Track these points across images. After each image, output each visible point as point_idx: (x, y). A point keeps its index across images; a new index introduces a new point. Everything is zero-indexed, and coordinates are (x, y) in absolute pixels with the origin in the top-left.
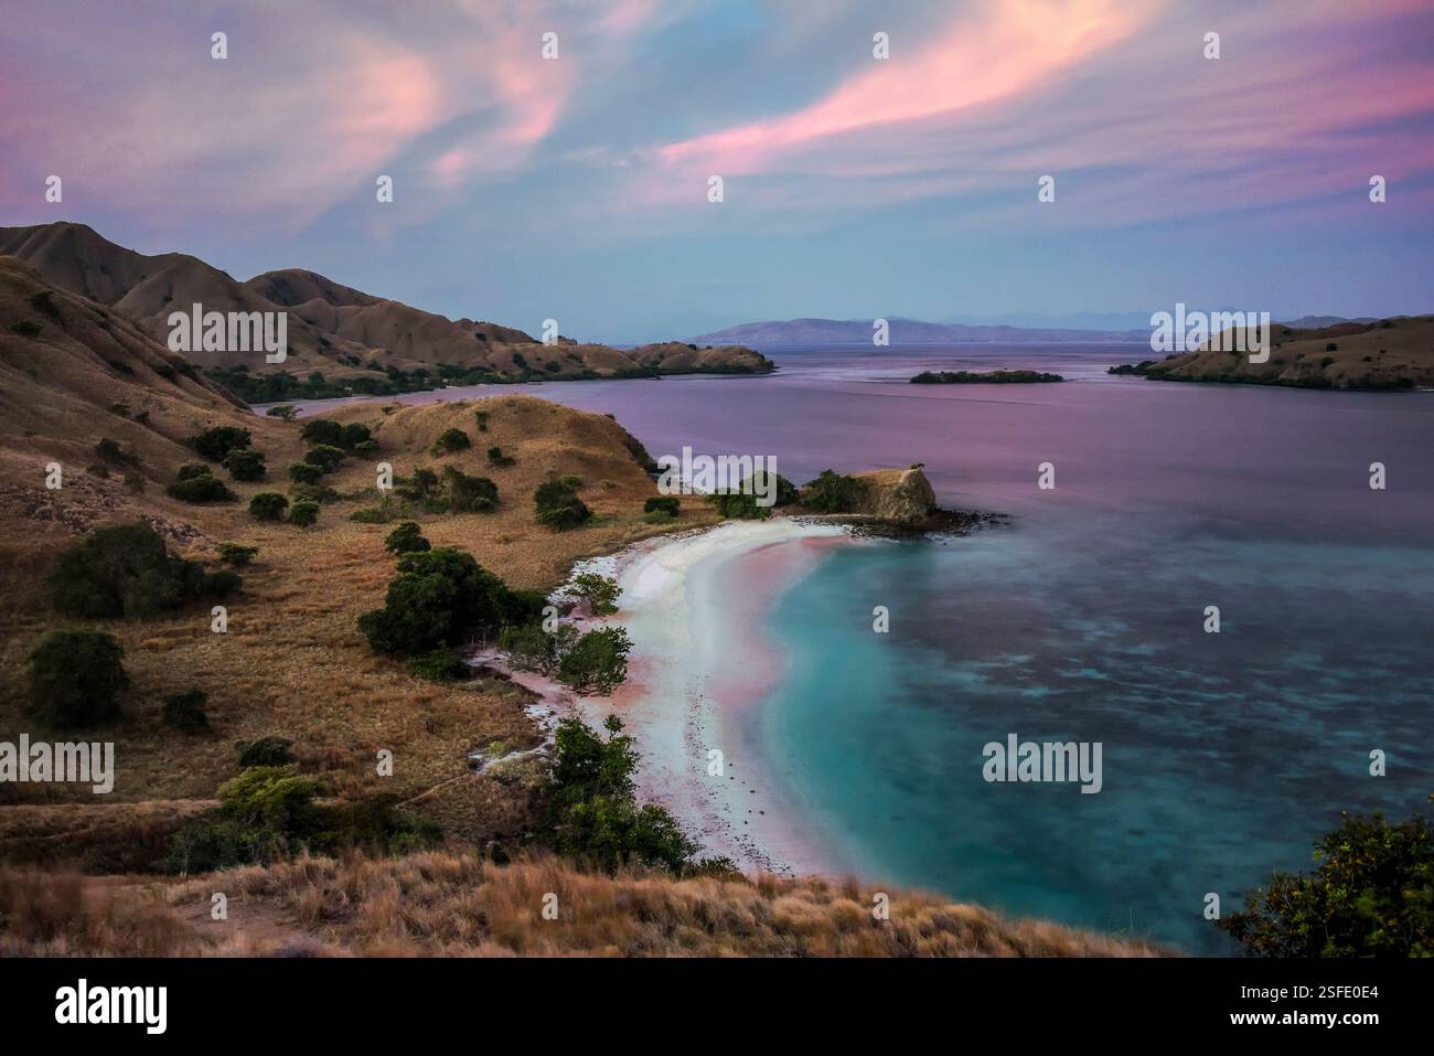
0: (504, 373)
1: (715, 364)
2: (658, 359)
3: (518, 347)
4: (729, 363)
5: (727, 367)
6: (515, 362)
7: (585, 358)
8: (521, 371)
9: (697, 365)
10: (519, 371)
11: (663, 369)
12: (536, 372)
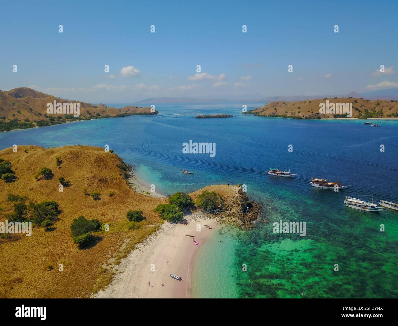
0: (84, 117)
1: (143, 112)
2: (127, 111)
3: (88, 109)
4: (147, 112)
5: (146, 113)
6: (88, 113)
7: (107, 112)
8: (89, 116)
9: (138, 112)
10: (88, 116)
11: (129, 114)
12: (93, 116)
